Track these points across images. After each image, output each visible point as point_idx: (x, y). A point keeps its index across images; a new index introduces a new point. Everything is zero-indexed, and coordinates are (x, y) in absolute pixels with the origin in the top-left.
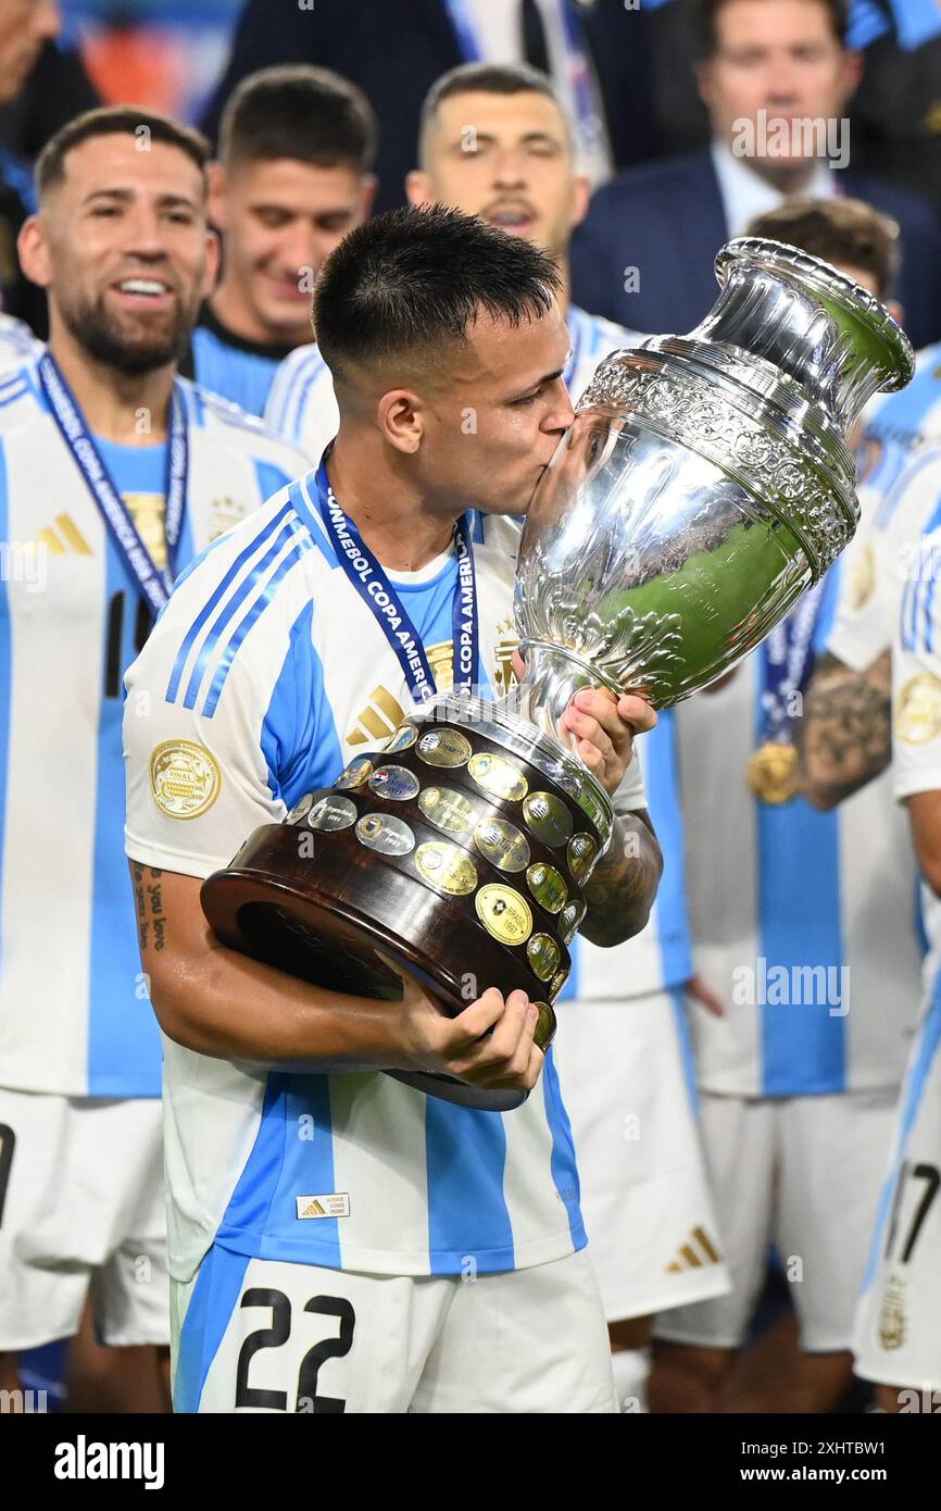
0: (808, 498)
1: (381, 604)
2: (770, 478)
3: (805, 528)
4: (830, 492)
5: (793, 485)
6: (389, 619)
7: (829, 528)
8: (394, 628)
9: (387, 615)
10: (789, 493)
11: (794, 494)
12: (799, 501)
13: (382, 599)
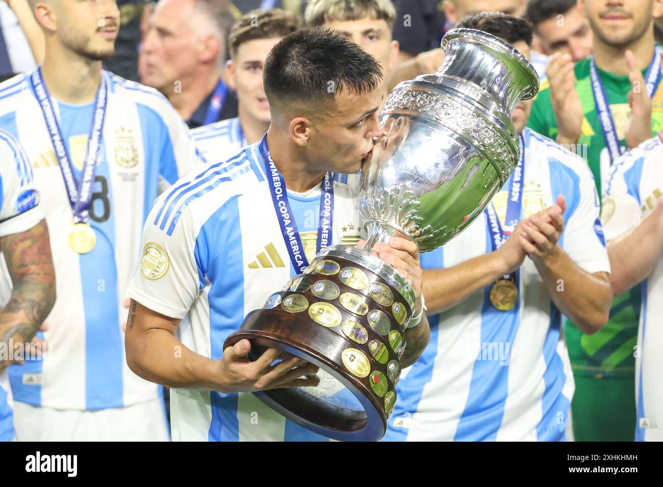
0: (496, 144)
1: (282, 212)
2: (477, 134)
3: (495, 158)
4: (506, 141)
5: (489, 138)
6: (284, 220)
7: (507, 159)
8: (286, 225)
9: (284, 218)
10: (487, 141)
11: (489, 142)
12: (491, 145)
13: (284, 210)
